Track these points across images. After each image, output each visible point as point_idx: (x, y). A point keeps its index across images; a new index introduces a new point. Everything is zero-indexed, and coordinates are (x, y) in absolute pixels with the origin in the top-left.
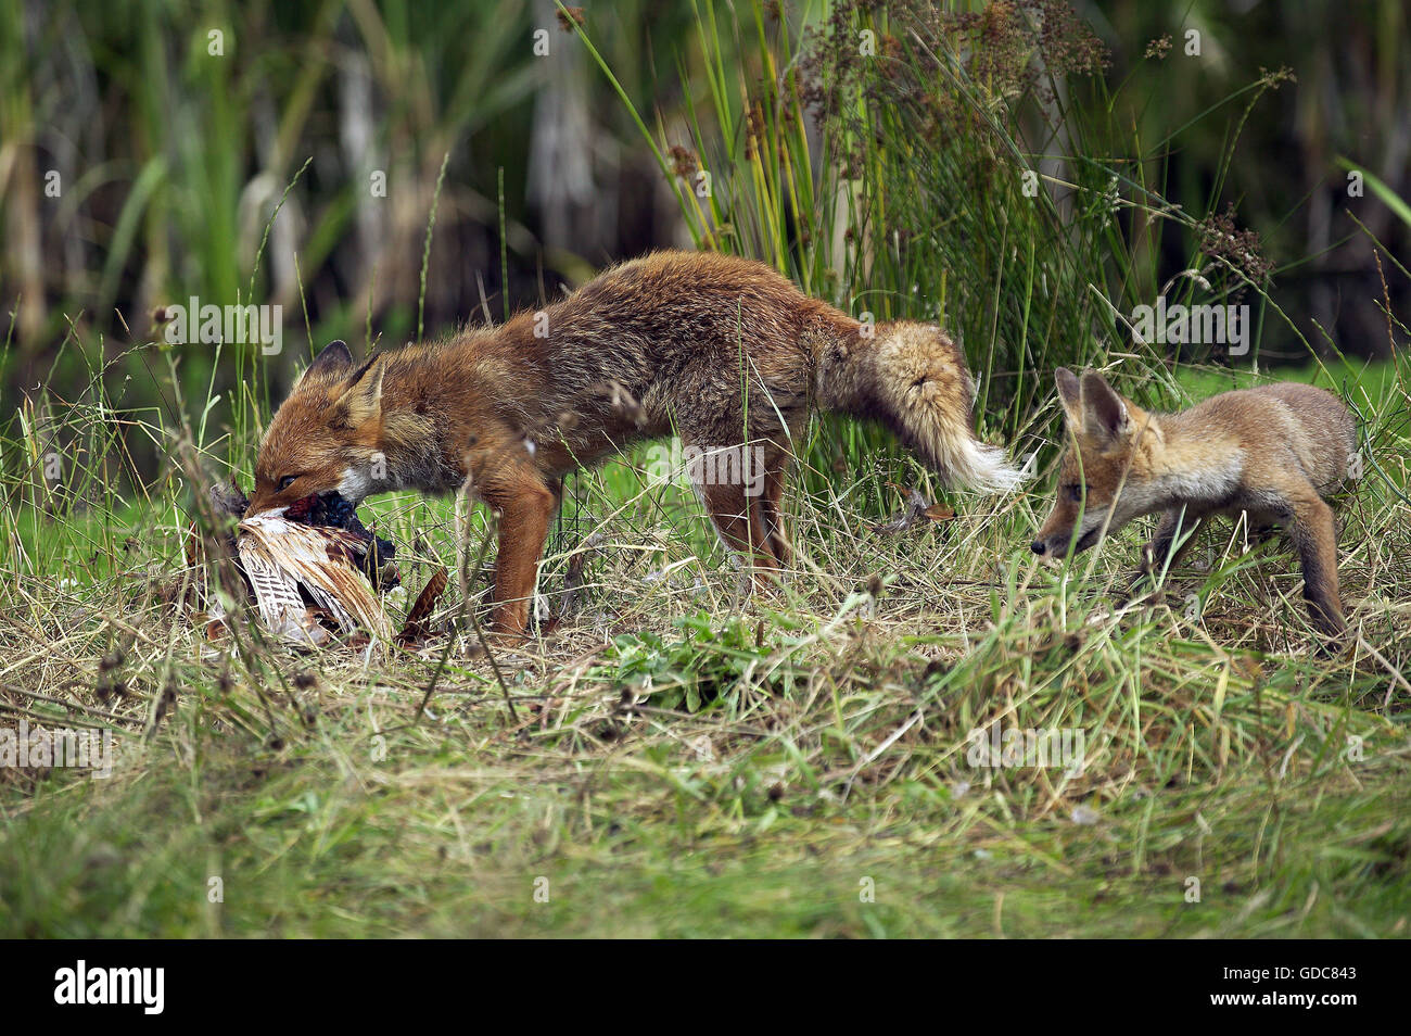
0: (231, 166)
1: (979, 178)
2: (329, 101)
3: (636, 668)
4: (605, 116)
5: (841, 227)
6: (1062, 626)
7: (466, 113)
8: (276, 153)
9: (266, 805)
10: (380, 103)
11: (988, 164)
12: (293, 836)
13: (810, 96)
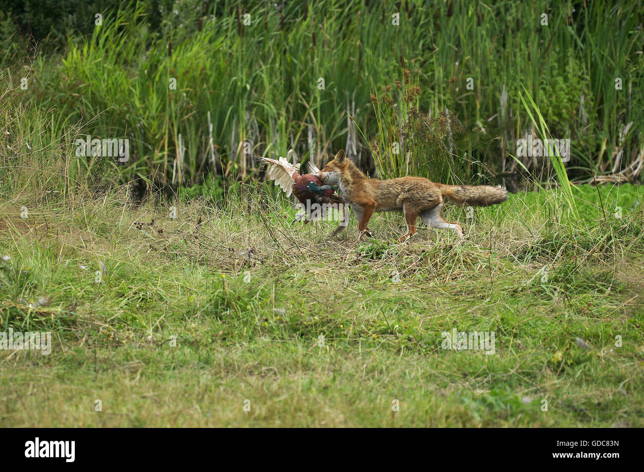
0: (285, 145)
1: (437, 153)
2: (305, 134)
3: (362, 250)
4: (360, 139)
5: (408, 162)
6: (448, 244)
7: (332, 137)
8: (293, 145)
9: (287, 275)
10: (315, 134)
11: (439, 150)
12: (292, 281)
13: (403, 134)
